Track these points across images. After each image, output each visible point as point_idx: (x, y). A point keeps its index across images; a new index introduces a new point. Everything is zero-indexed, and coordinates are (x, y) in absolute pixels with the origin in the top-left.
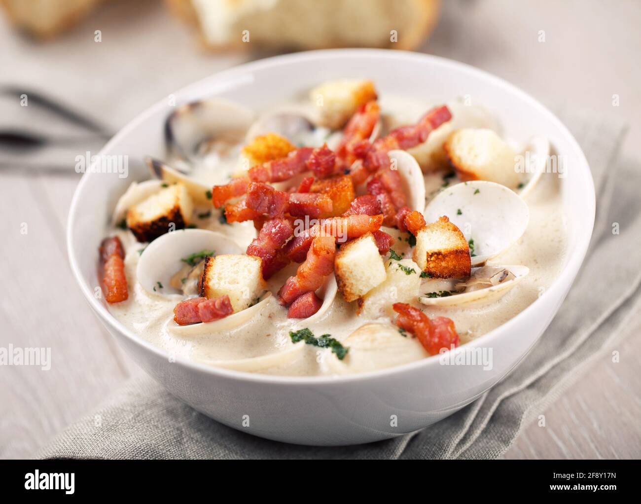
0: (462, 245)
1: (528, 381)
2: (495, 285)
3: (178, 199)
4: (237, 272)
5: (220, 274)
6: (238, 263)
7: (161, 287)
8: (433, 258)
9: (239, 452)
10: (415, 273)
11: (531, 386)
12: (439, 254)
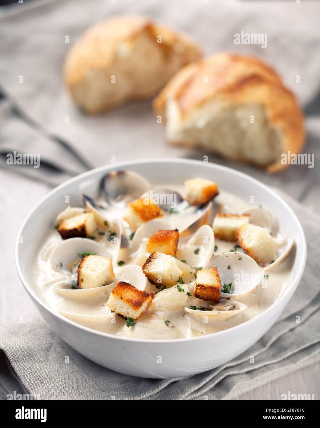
0: (217, 285)
1: (246, 370)
2: (227, 311)
3: (86, 221)
4: (96, 265)
5: (88, 265)
6: (99, 261)
7: (61, 265)
8: (199, 287)
9: (78, 364)
10: (184, 291)
11: (248, 373)
12: (202, 286)
